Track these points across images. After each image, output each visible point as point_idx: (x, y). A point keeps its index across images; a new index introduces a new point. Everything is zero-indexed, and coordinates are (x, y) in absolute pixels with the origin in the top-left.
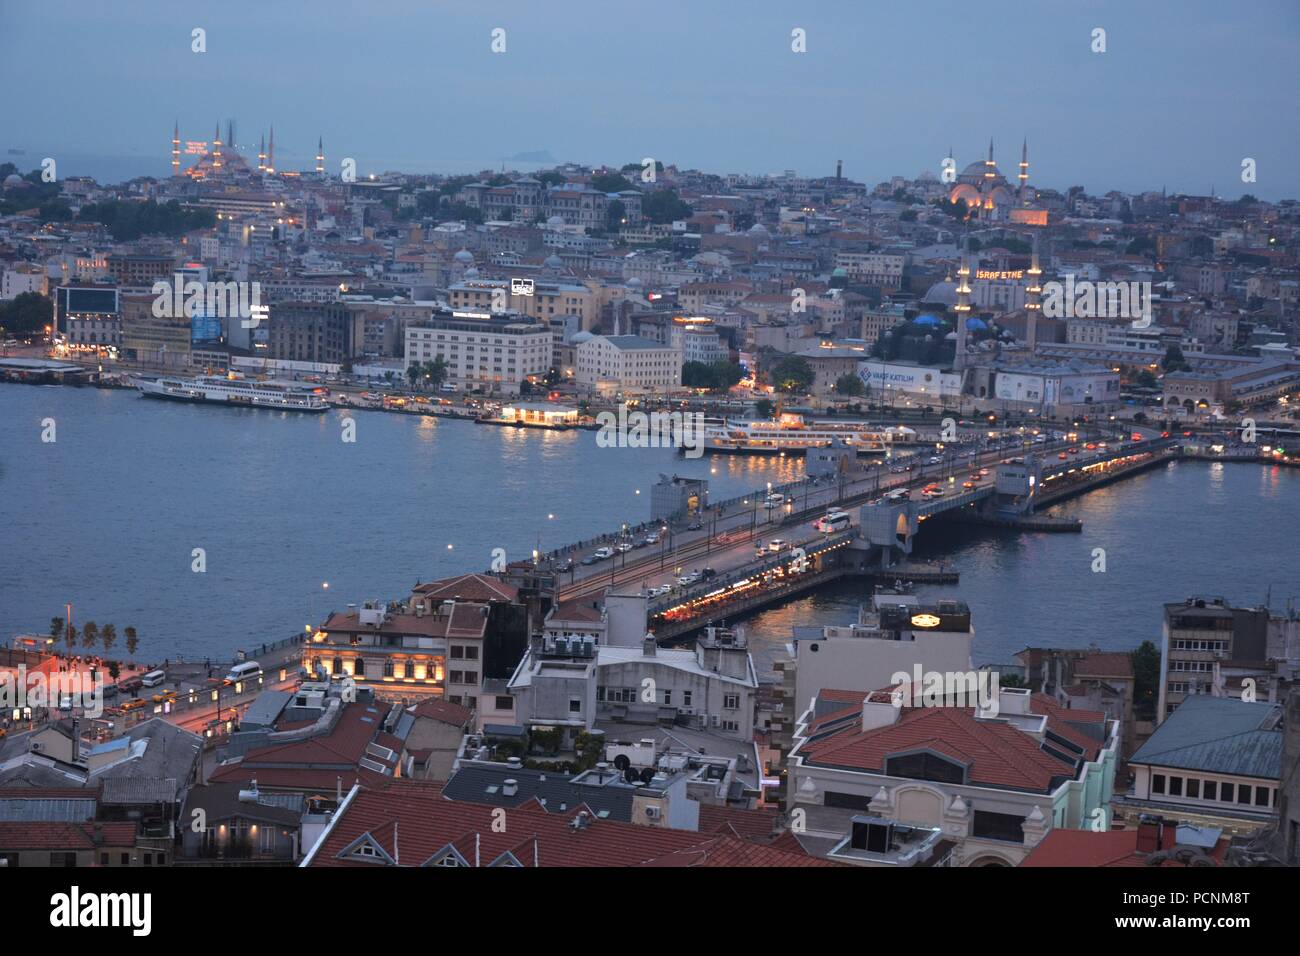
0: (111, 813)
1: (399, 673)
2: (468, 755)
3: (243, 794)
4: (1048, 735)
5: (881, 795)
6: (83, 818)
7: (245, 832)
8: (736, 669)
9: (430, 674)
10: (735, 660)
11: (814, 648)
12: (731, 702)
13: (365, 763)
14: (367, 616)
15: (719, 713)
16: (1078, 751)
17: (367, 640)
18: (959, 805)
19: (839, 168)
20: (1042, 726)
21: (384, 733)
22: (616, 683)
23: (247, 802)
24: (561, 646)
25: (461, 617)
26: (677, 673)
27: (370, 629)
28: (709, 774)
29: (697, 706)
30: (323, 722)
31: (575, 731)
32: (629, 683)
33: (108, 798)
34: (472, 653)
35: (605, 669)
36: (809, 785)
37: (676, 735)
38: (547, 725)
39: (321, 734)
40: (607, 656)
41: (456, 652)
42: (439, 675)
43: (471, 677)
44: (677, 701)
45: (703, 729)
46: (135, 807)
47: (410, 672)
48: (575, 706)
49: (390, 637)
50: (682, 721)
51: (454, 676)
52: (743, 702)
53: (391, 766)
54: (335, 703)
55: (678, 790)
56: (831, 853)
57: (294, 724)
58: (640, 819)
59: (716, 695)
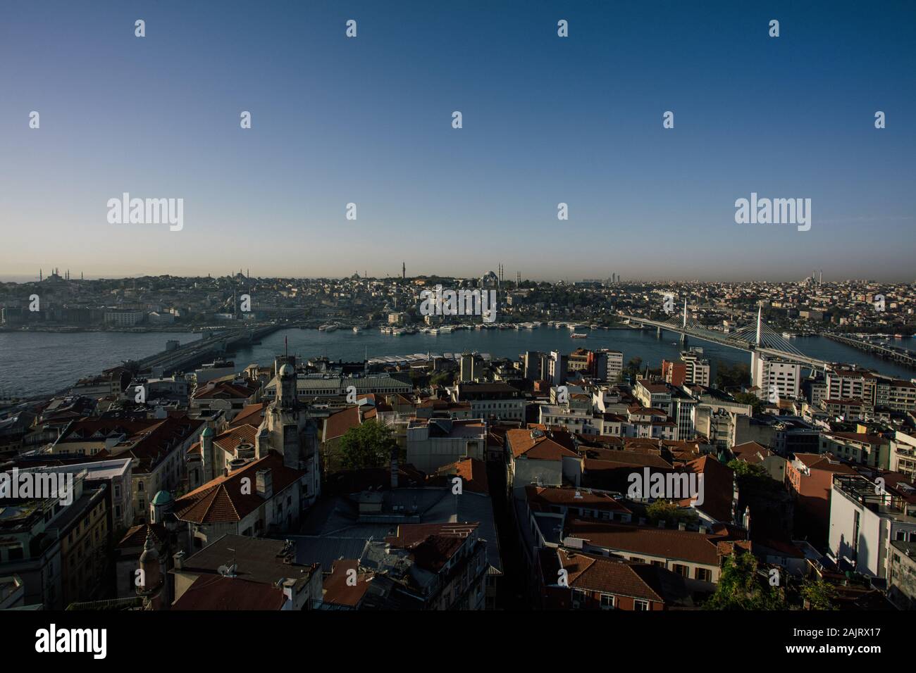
2: (111, 408)
5: (211, 403)
12: (182, 387)
15: (179, 390)
18: (229, 403)
20: (247, 384)
24: (139, 380)
25: (115, 377)
26: (168, 382)
27: (90, 382)
28: (173, 404)
29: (173, 389)
30: (71, 406)
34: (118, 384)
35: (150, 384)
37: (168, 396)
39: (70, 409)
40: (150, 381)
41: (114, 384)
42: (109, 390)
43: (118, 390)
44: (169, 389)
45: (175, 394)
50: (170, 393)
51: (113, 390)
52: (184, 387)
53: (91, 413)
54: (75, 401)
55: (161, 409)
56: (196, 418)
57: (63, 407)
58: (149, 418)
59: (178, 386)
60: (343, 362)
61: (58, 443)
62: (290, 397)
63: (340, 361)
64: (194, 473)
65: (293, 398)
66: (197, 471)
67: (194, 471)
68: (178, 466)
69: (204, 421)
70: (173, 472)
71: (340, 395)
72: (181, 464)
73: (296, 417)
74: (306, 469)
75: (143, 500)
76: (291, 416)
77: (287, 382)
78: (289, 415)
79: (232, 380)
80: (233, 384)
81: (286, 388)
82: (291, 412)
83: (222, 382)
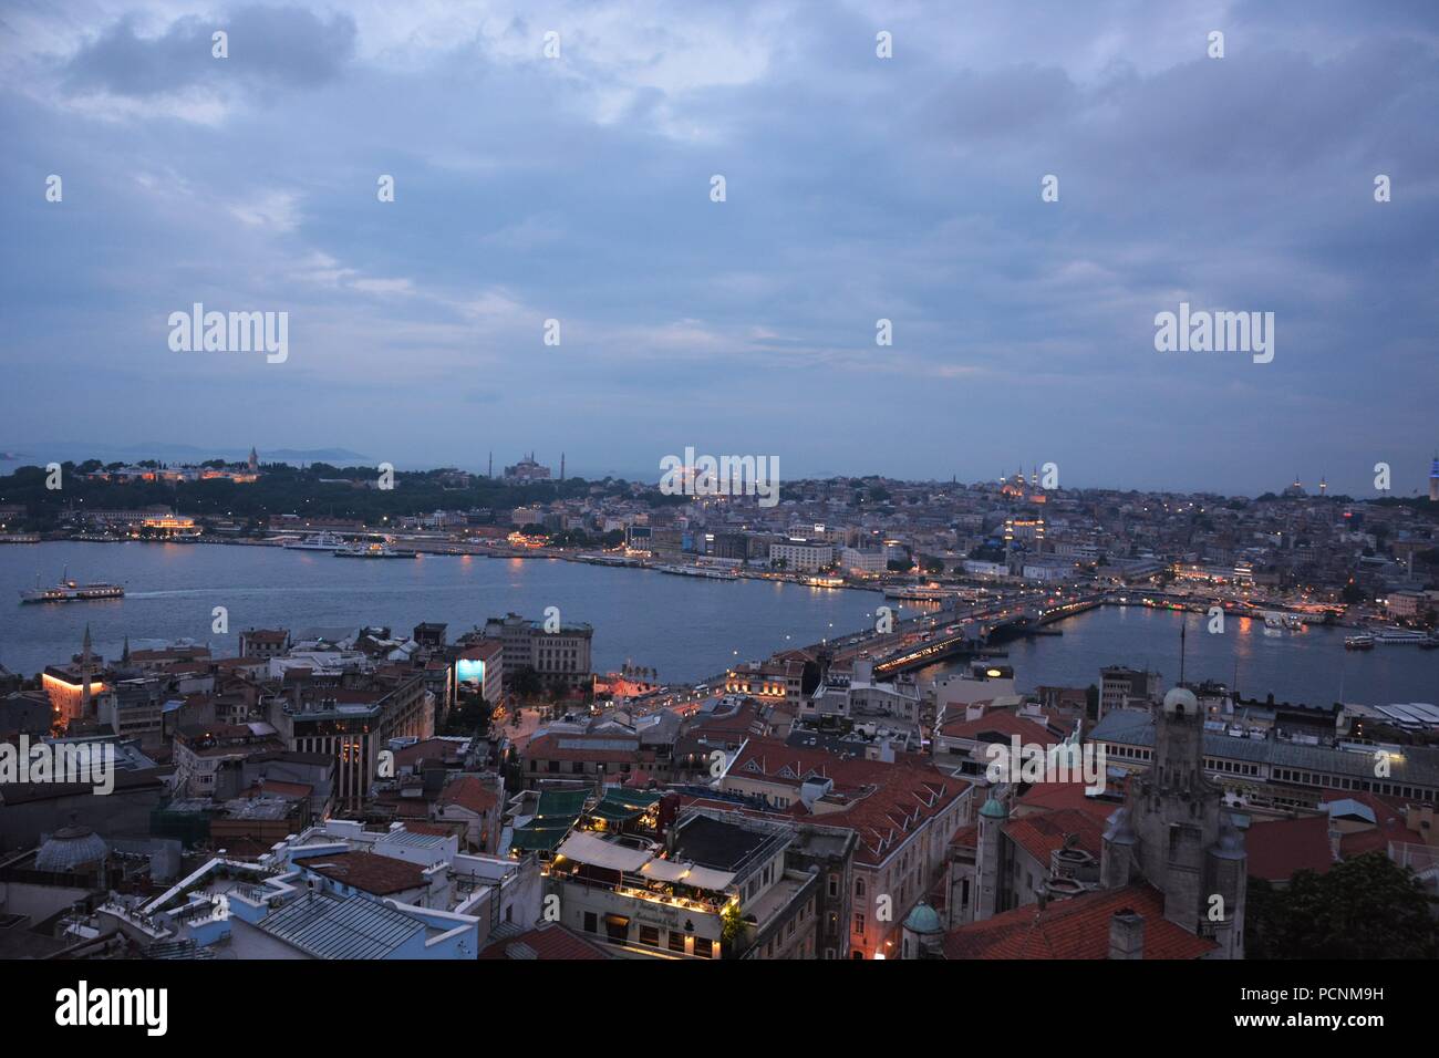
0: (645, 747)
1: (766, 691)
2: (795, 727)
3: (700, 741)
4: (1049, 725)
5: (975, 750)
6: (633, 750)
7: (700, 757)
8: (910, 692)
9: (779, 692)
10: (910, 687)
11: (945, 684)
12: (908, 707)
13: (753, 730)
14: (753, 666)
15: (904, 712)
16: (1063, 732)
17: (753, 676)
20: (1046, 722)
21: (760, 716)
22: (858, 697)
23: (702, 745)
24: (835, 680)
25: (792, 668)
26: (885, 693)
27: (754, 672)
28: (899, 738)
29: (893, 708)
30: (734, 711)
31: (841, 717)
32: (865, 697)
33: (643, 741)
34: (797, 683)
35: (854, 691)
36: (943, 744)
37: (884, 720)
38: (829, 715)
39: (734, 716)
40: (855, 685)
41: (790, 683)
42: (783, 693)
43: (796, 694)
44: (885, 706)
45: (896, 718)
46: (656, 745)
47: (770, 691)
48: (841, 707)
49: (762, 676)
50: (887, 714)
51: (789, 693)
52: (914, 707)
53: (762, 731)
54: (739, 703)
55: (886, 745)
56: (953, 775)
57: (722, 711)
58: (868, 757)
59: (902, 704)
60: (1275, 702)
61: (727, 774)
62: (1187, 763)
63: (1271, 697)
64: (961, 890)
65: (1193, 766)
66: (966, 884)
67: (961, 883)
68: (920, 865)
69: (969, 784)
70: (912, 873)
71: (1269, 781)
72: (924, 863)
73: (1198, 813)
74: (1214, 938)
75: (863, 917)
76: (1185, 807)
77: (1179, 730)
78: (1181, 803)
79: (1016, 707)
80: (1018, 715)
81: (1178, 742)
82: (1186, 797)
83: (997, 708)
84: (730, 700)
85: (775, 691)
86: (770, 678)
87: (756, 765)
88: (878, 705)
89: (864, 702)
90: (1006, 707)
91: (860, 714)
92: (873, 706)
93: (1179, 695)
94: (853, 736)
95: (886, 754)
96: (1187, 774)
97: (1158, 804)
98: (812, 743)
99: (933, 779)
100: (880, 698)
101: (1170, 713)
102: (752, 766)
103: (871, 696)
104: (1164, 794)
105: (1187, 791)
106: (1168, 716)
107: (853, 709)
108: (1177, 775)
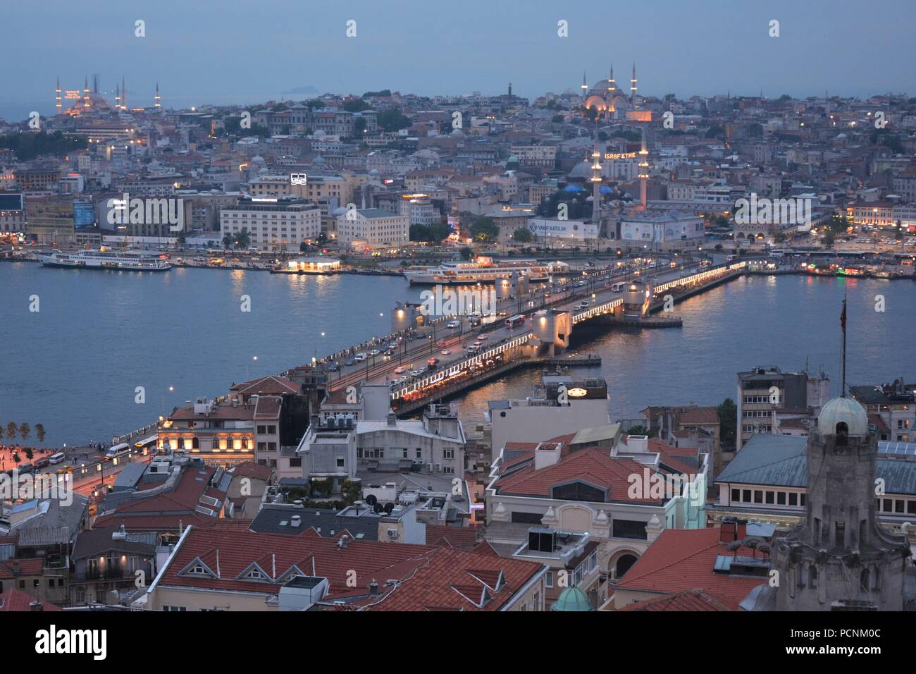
0: (25, 552)
1: (223, 446)
2: (269, 500)
3: (115, 535)
4: (661, 466)
5: (550, 512)
6: (6, 558)
7: (118, 561)
8: (451, 433)
9: (244, 446)
10: (449, 425)
11: (503, 415)
12: (448, 454)
13: (199, 509)
14: (199, 408)
15: (441, 462)
17: (200, 425)
18: (603, 516)
19: (510, 88)
20: (656, 460)
21: (212, 488)
22: (369, 445)
23: (118, 541)
24: (331, 422)
25: (263, 406)
26: (410, 436)
27: (202, 417)
28: (433, 504)
29: (425, 458)
30: (170, 483)
31: (342, 480)
32: (378, 445)
33: (23, 543)
34: (272, 430)
35: (361, 436)
36: (500, 508)
37: (412, 478)
38: (322, 477)
39: (168, 491)
40: (363, 427)
41: (261, 430)
42: (250, 446)
43: (272, 446)
44: (412, 456)
45: (430, 473)
46: (42, 548)
47: (230, 445)
48: (340, 462)
49: (215, 422)
50: (415, 468)
51: (261, 446)
52: (457, 453)
53: (217, 510)
54: (177, 469)
55: (412, 515)
56: (515, 554)
57: (150, 484)
58: (383, 537)
59: (438, 450)
61: (159, 584)
62: (854, 510)
69: (540, 567)
76: (853, 575)
77: (841, 461)
78: (847, 571)
79: (610, 443)
80: (613, 454)
81: (840, 480)
82: (853, 562)
83: (582, 446)
84: (163, 466)
85: (237, 445)
86: (227, 424)
87: (204, 566)
88: (400, 454)
89: (378, 453)
90: (595, 443)
91: (373, 471)
92: (392, 456)
93: (840, 409)
94: (358, 508)
95: (410, 531)
96: (856, 527)
97: (814, 574)
98: (295, 524)
99: (484, 563)
100: (403, 443)
101: (829, 437)
102: (199, 567)
103: (388, 442)
104: (822, 559)
105: (856, 552)
106: (824, 441)
107: (361, 463)
108: (840, 529)
